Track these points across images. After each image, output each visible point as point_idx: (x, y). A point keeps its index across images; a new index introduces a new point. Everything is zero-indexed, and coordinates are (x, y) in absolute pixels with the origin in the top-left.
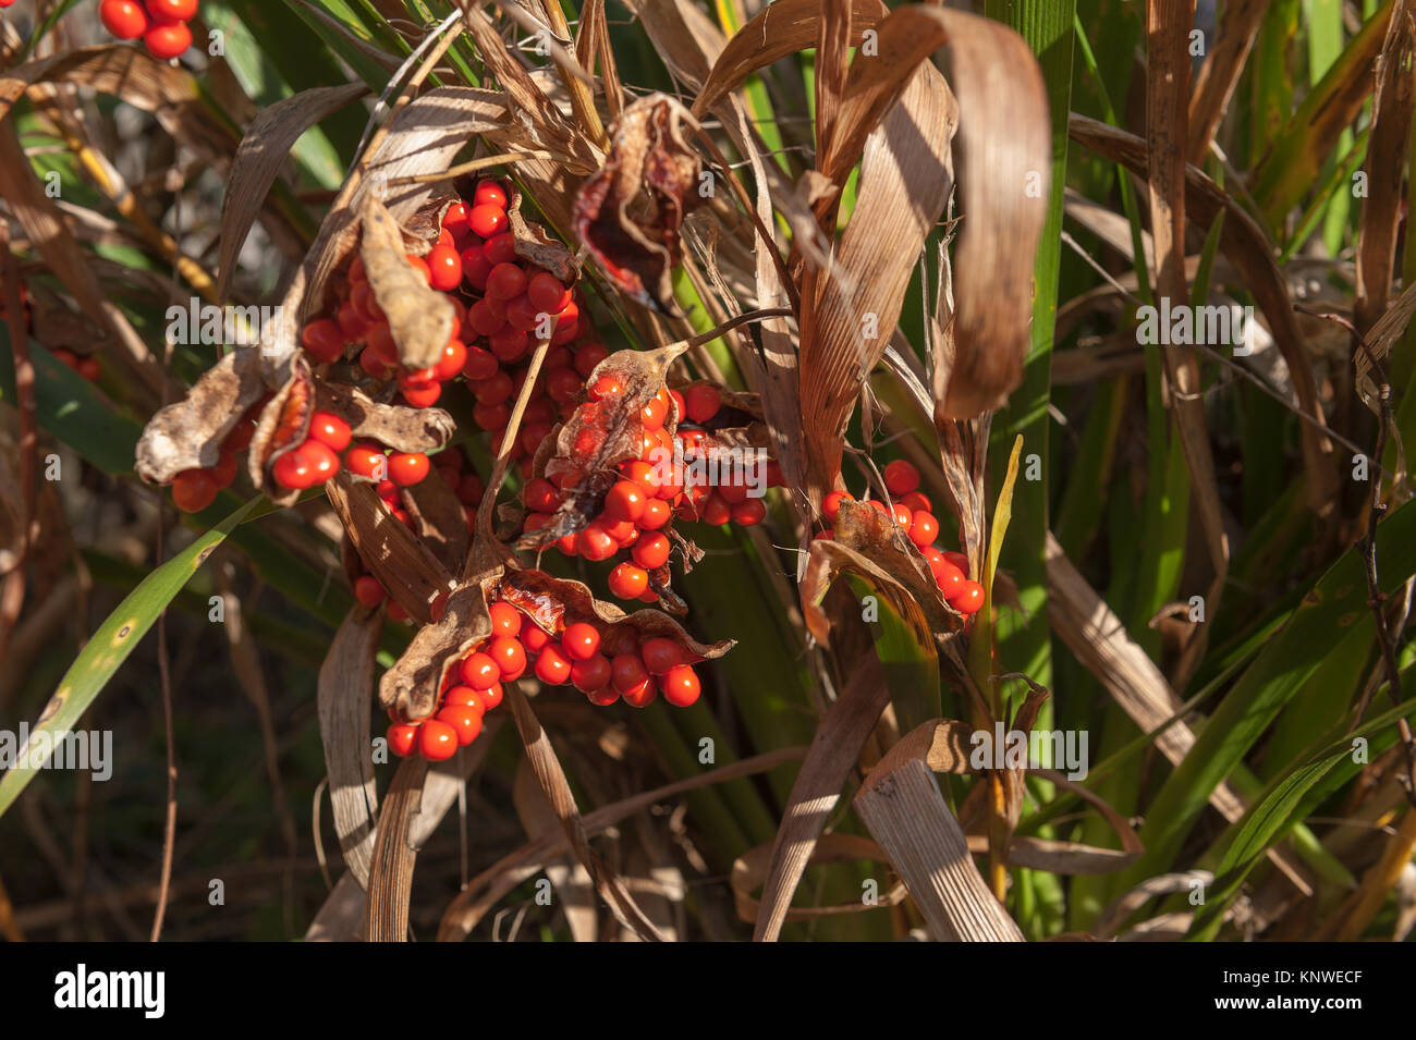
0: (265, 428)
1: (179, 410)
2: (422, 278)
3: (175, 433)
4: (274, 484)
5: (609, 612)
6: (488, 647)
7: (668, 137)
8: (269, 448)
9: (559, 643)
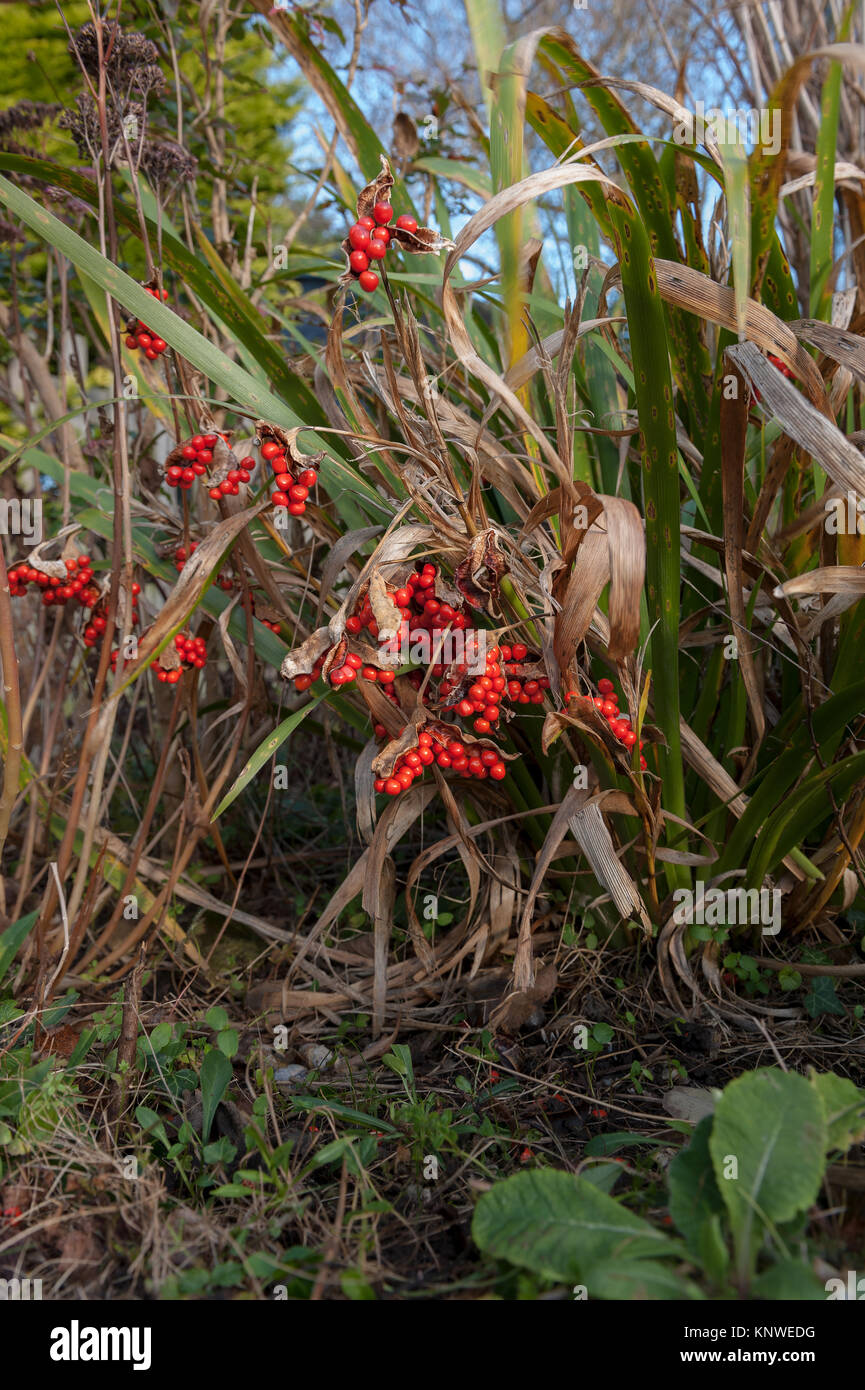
0: (329, 658)
1: (298, 651)
2: (391, 601)
3: (296, 660)
4: (332, 683)
5: (468, 739)
6: (417, 751)
7: (493, 545)
8: (329, 669)
9: (448, 751)
